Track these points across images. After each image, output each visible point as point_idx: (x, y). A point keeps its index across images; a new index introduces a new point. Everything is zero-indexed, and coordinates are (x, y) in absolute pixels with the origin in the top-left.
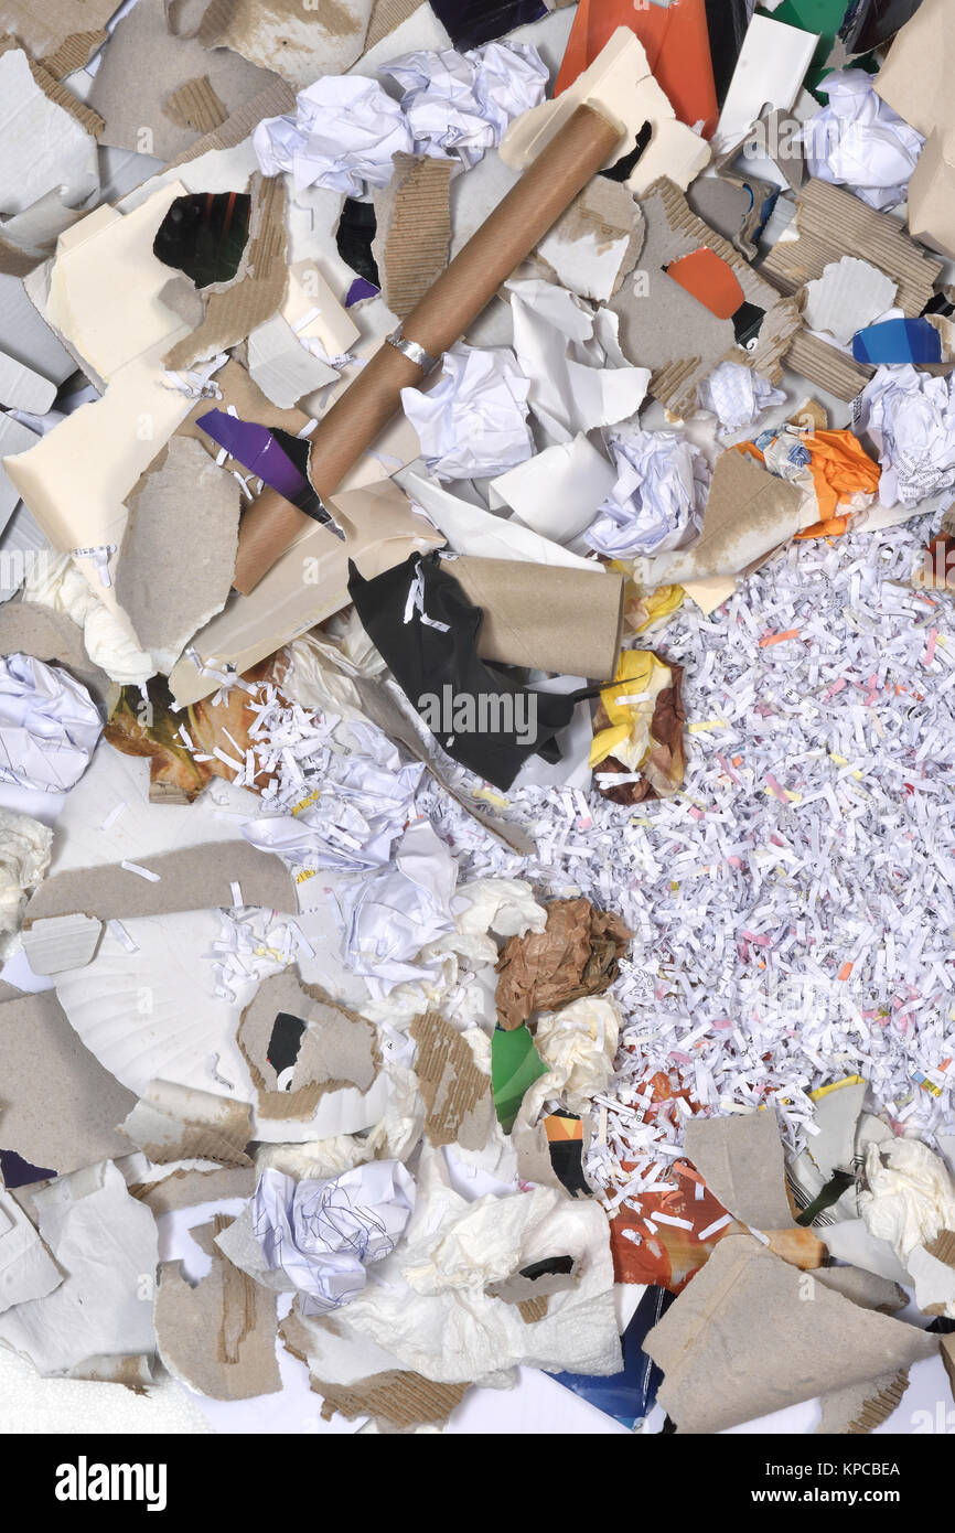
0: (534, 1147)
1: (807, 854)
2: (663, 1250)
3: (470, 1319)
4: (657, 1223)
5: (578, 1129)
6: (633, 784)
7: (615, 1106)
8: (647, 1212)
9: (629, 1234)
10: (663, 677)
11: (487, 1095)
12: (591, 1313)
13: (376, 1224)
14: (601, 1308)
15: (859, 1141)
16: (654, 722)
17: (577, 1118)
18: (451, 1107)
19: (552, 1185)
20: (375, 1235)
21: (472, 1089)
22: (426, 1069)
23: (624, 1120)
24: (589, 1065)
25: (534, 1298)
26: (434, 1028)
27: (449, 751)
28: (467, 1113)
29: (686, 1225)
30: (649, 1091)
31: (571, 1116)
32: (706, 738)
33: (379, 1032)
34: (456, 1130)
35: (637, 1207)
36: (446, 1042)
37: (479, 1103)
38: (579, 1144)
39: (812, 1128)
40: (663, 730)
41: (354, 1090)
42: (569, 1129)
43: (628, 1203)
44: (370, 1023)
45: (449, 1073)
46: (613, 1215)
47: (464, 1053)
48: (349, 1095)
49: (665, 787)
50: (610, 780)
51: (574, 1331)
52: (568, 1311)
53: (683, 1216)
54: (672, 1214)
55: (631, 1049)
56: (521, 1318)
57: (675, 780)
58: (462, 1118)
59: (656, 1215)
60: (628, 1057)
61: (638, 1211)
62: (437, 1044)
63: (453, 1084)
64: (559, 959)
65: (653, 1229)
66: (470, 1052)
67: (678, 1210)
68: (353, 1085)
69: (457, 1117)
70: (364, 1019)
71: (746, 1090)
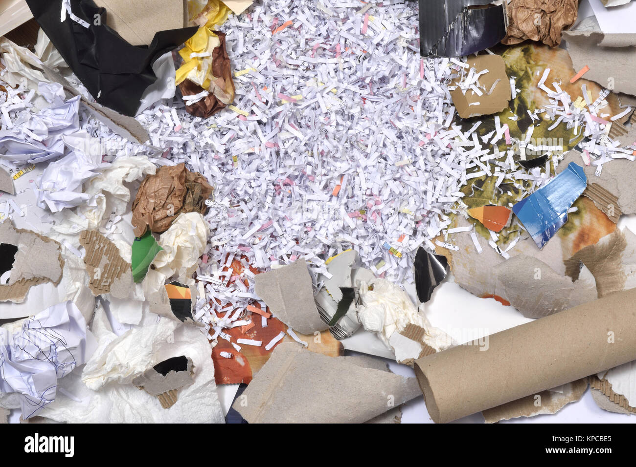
0: (160, 301)
1: (309, 131)
2: (246, 361)
3: (128, 406)
4: (240, 345)
5: (187, 293)
6: (204, 98)
7: (210, 279)
8: (234, 339)
9: (225, 354)
10: (215, 42)
11: (129, 271)
12: (204, 397)
13: (60, 340)
14: (209, 393)
15: (355, 280)
16: (213, 67)
17: (187, 287)
18: (106, 275)
19: (172, 319)
20: (60, 348)
21: (119, 268)
22: (91, 261)
23: (216, 287)
24: (188, 245)
25: (167, 391)
26: (95, 238)
27: (99, 101)
28: (116, 279)
29: (258, 343)
30: (230, 271)
31: (184, 286)
32: (245, 80)
33: (63, 247)
34: (109, 285)
35: (228, 337)
36: (102, 245)
37: (123, 275)
38: (189, 301)
39: (326, 274)
40: (219, 72)
41: (50, 284)
42: (182, 293)
43: (223, 335)
44: (56, 242)
45: (105, 260)
46: (214, 344)
47: (113, 251)
48: (47, 287)
49: (223, 96)
50: (192, 99)
51: (193, 409)
52: (188, 396)
53: (256, 339)
54: (249, 338)
55: (217, 248)
56: (161, 407)
57: (229, 93)
58: (112, 282)
59: (239, 341)
60: (216, 253)
61: (229, 340)
62: (97, 247)
63: (106, 265)
64: (167, 191)
65: (238, 348)
66: (117, 250)
67: (252, 335)
68: (49, 280)
69: (110, 280)
70: (52, 240)
71: (285, 258)
